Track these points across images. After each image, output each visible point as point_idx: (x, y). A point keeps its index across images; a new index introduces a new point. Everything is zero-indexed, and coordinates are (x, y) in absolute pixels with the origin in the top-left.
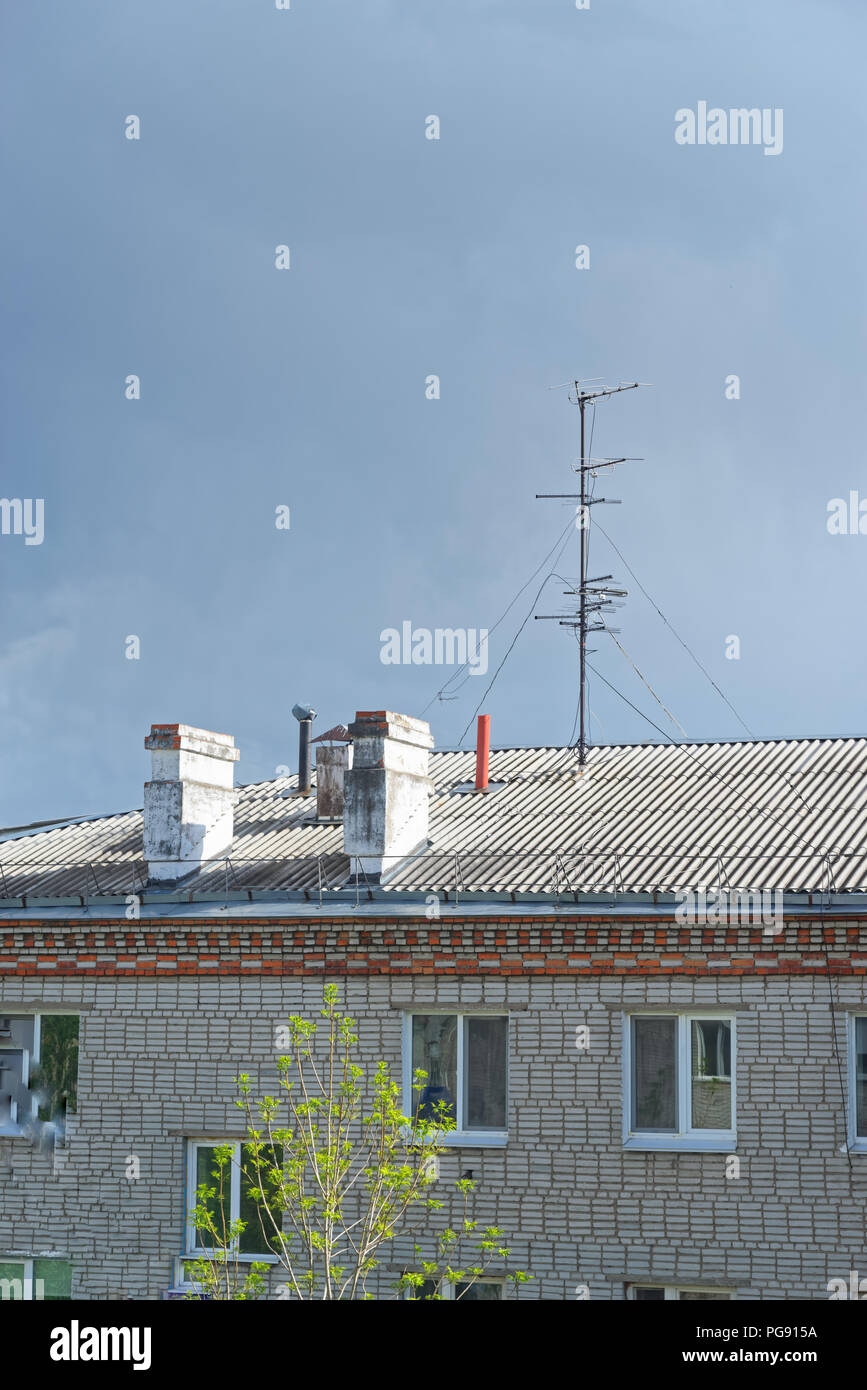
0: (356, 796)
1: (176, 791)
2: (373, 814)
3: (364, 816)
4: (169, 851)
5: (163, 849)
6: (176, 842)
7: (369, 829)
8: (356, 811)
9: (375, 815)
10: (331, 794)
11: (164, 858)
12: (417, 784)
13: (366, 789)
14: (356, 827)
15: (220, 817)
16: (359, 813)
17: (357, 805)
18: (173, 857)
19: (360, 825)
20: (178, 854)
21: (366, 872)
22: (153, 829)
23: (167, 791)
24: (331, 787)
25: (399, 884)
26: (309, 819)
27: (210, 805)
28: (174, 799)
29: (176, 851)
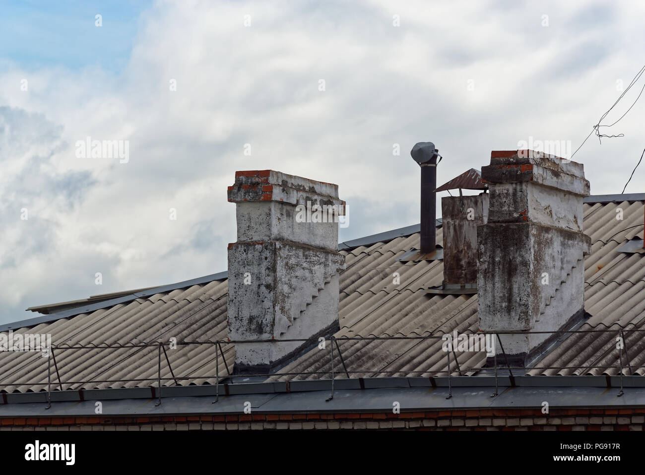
0: (493, 258)
1: (267, 253)
2: (514, 279)
3: (503, 282)
4: (260, 329)
5: (253, 327)
6: (269, 317)
7: (509, 298)
8: (493, 276)
9: (518, 281)
10: (462, 256)
11: (254, 337)
12: (570, 242)
13: (505, 249)
14: (494, 296)
15: (323, 286)
16: (497, 279)
17: (494, 270)
18: (265, 336)
19: (498, 294)
20: (271, 332)
21: (507, 352)
22: (240, 302)
23: (257, 254)
24: (461, 247)
25: (548, 367)
26: (434, 288)
27: (311, 271)
28: (265, 264)
29: (268, 329)
